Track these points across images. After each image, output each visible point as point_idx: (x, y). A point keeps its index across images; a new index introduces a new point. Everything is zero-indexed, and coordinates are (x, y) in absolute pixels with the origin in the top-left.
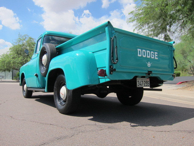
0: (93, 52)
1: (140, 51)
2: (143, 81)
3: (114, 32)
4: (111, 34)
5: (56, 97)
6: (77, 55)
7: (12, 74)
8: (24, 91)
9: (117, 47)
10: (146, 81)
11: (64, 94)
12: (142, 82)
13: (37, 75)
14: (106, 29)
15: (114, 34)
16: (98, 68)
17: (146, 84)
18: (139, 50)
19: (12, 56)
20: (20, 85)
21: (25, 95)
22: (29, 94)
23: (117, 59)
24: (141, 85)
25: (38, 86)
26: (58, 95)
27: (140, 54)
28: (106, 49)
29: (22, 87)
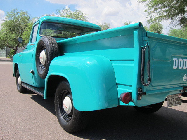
0: (110, 59)
1: (176, 61)
2: (175, 98)
3: (146, 38)
4: (141, 41)
5: (58, 108)
6: (88, 63)
7: (5, 51)
8: (19, 84)
9: (149, 61)
10: (178, 98)
11: (68, 108)
12: (172, 100)
13: (33, 72)
14: (136, 33)
15: (146, 42)
16: (117, 84)
17: (177, 102)
18: (174, 59)
19: (5, 33)
20: (14, 76)
21: (19, 89)
22: (24, 90)
23: (150, 80)
24: (171, 104)
25: (35, 85)
26: (60, 106)
27: (175, 65)
28: (133, 60)
29: (15, 78)
